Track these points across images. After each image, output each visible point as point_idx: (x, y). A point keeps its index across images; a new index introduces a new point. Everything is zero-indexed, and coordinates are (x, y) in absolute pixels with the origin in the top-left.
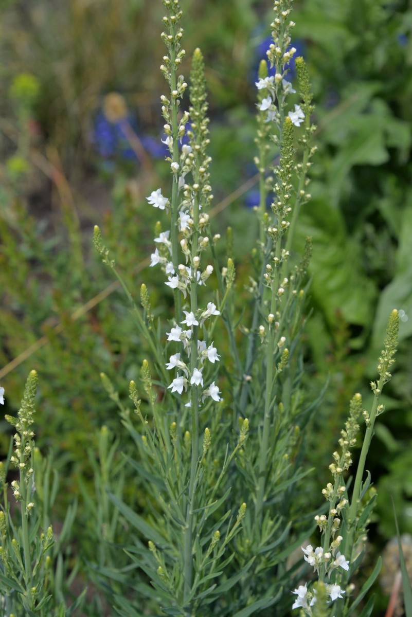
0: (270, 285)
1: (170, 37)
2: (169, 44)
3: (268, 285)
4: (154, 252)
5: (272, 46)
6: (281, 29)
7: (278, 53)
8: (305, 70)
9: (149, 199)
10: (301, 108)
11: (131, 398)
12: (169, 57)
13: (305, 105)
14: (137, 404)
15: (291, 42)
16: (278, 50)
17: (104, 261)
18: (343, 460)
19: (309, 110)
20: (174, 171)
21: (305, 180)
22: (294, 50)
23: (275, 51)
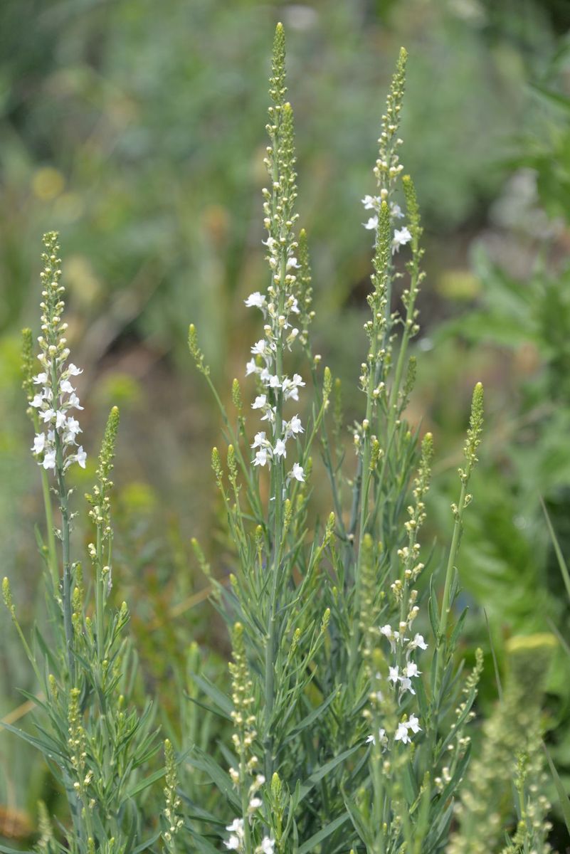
0: (365, 390)
1: (274, 127)
2: (272, 135)
3: (364, 389)
4: (250, 361)
5: (378, 161)
6: (388, 144)
7: (385, 167)
8: (412, 188)
9: (247, 302)
10: (408, 230)
11: (214, 468)
12: (273, 147)
13: (412, 226)
14: (219, 475)
15: (399, 161)
16: (385, 164)
17: (198, 366)
18: (417, 513)
19: (416, 232)
20: (272, 267)
21: (413, 311)
22: (401, 167)
23: (381, 166)
